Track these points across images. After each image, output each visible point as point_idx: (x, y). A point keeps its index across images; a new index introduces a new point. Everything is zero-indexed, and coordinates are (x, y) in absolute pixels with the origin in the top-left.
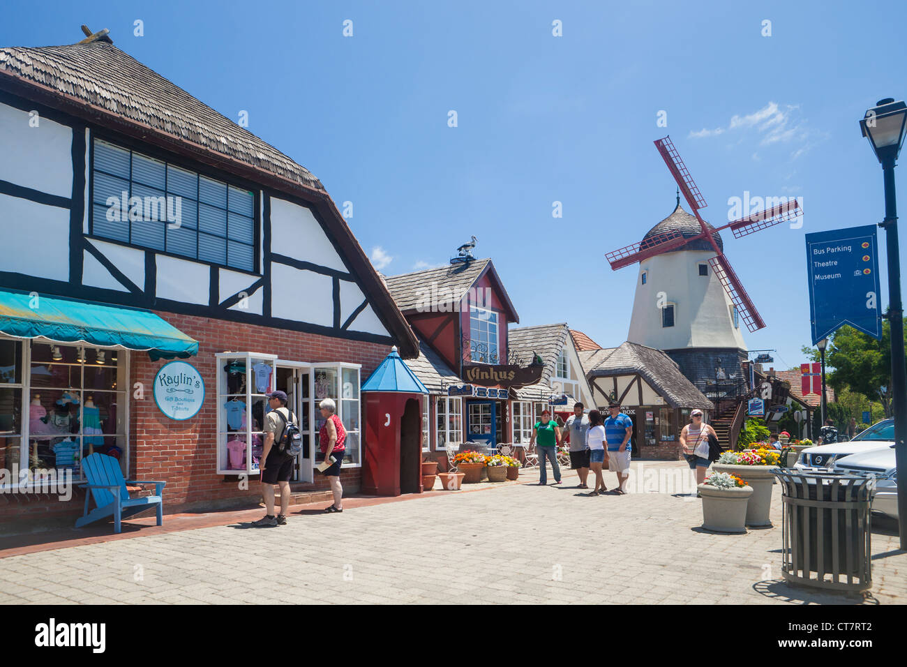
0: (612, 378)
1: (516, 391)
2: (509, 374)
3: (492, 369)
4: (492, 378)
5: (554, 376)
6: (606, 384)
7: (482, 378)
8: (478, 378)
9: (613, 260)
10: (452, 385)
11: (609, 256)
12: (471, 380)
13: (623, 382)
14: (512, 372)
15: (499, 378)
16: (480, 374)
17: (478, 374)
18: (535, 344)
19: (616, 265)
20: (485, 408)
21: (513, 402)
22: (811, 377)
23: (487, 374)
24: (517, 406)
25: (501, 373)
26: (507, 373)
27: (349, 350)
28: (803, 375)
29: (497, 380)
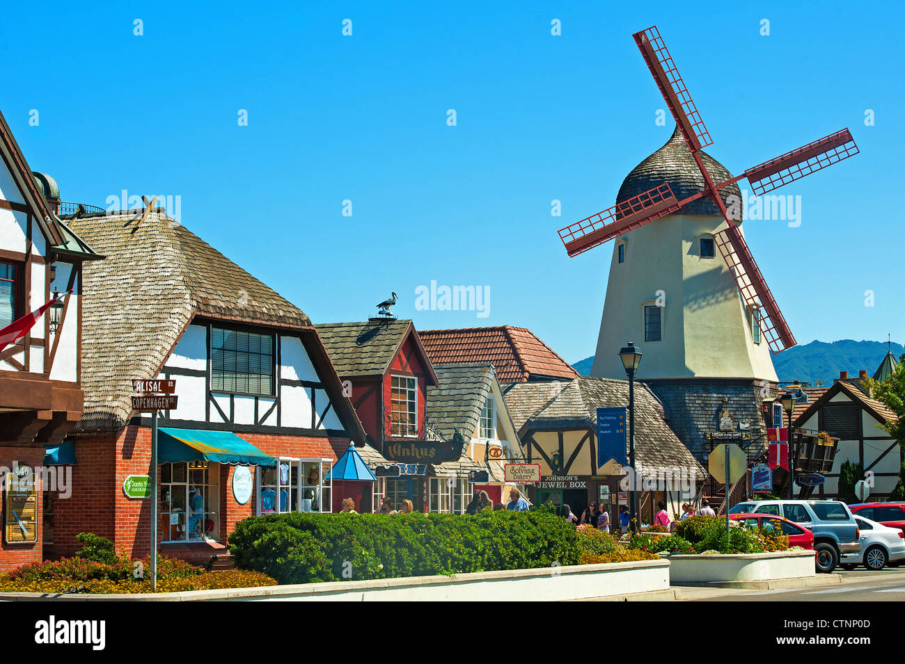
0: (557, 433)
1: (434, 466)
2: (431, 452)
3: (413, 445)
4: (413, 455)
5: (476, 438)
6: (549, 442)
7: (404, 454)
8: (399, 455)
9: (569, 239)
10: (380, 465)
11: (563, 233)
12: (393, 457)
13: (572, 439)
14: (433, 449)
15: (420, 455)
16: (401, 450)
17: (399, 450)
18: (454, 392)
19: (574, 248)
20: (399, 485)
21: (430, 478)
22: (779, 446)
23: (408, 450)
24: (435, 482)
25: (422, 450)
26: (428, 450)
27: (320, 446)
28: (770, 443)
29: (418, 457)
